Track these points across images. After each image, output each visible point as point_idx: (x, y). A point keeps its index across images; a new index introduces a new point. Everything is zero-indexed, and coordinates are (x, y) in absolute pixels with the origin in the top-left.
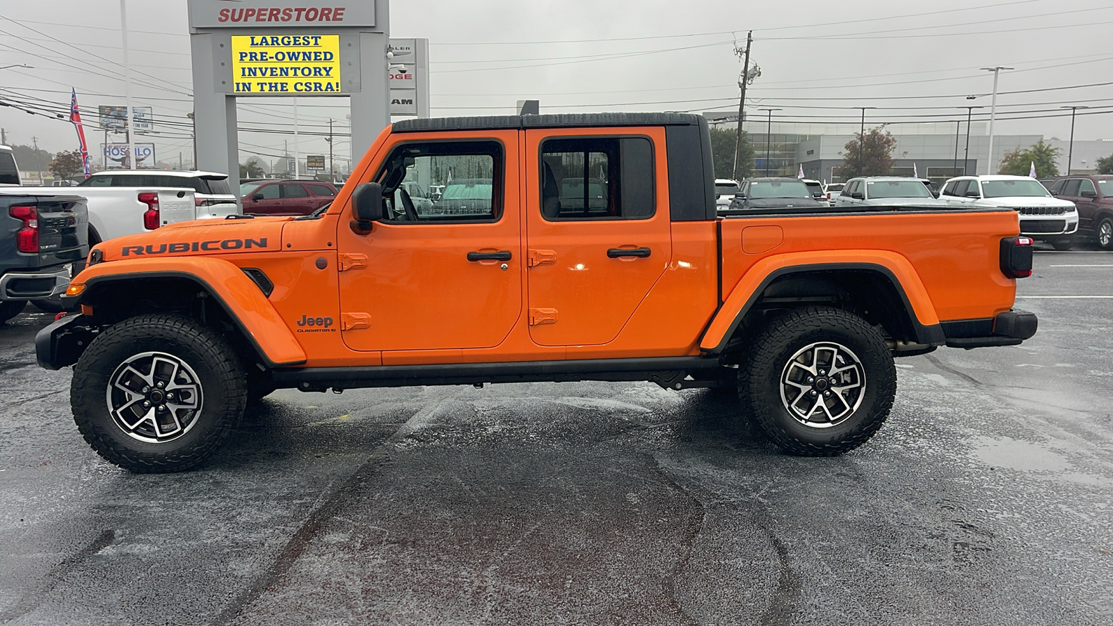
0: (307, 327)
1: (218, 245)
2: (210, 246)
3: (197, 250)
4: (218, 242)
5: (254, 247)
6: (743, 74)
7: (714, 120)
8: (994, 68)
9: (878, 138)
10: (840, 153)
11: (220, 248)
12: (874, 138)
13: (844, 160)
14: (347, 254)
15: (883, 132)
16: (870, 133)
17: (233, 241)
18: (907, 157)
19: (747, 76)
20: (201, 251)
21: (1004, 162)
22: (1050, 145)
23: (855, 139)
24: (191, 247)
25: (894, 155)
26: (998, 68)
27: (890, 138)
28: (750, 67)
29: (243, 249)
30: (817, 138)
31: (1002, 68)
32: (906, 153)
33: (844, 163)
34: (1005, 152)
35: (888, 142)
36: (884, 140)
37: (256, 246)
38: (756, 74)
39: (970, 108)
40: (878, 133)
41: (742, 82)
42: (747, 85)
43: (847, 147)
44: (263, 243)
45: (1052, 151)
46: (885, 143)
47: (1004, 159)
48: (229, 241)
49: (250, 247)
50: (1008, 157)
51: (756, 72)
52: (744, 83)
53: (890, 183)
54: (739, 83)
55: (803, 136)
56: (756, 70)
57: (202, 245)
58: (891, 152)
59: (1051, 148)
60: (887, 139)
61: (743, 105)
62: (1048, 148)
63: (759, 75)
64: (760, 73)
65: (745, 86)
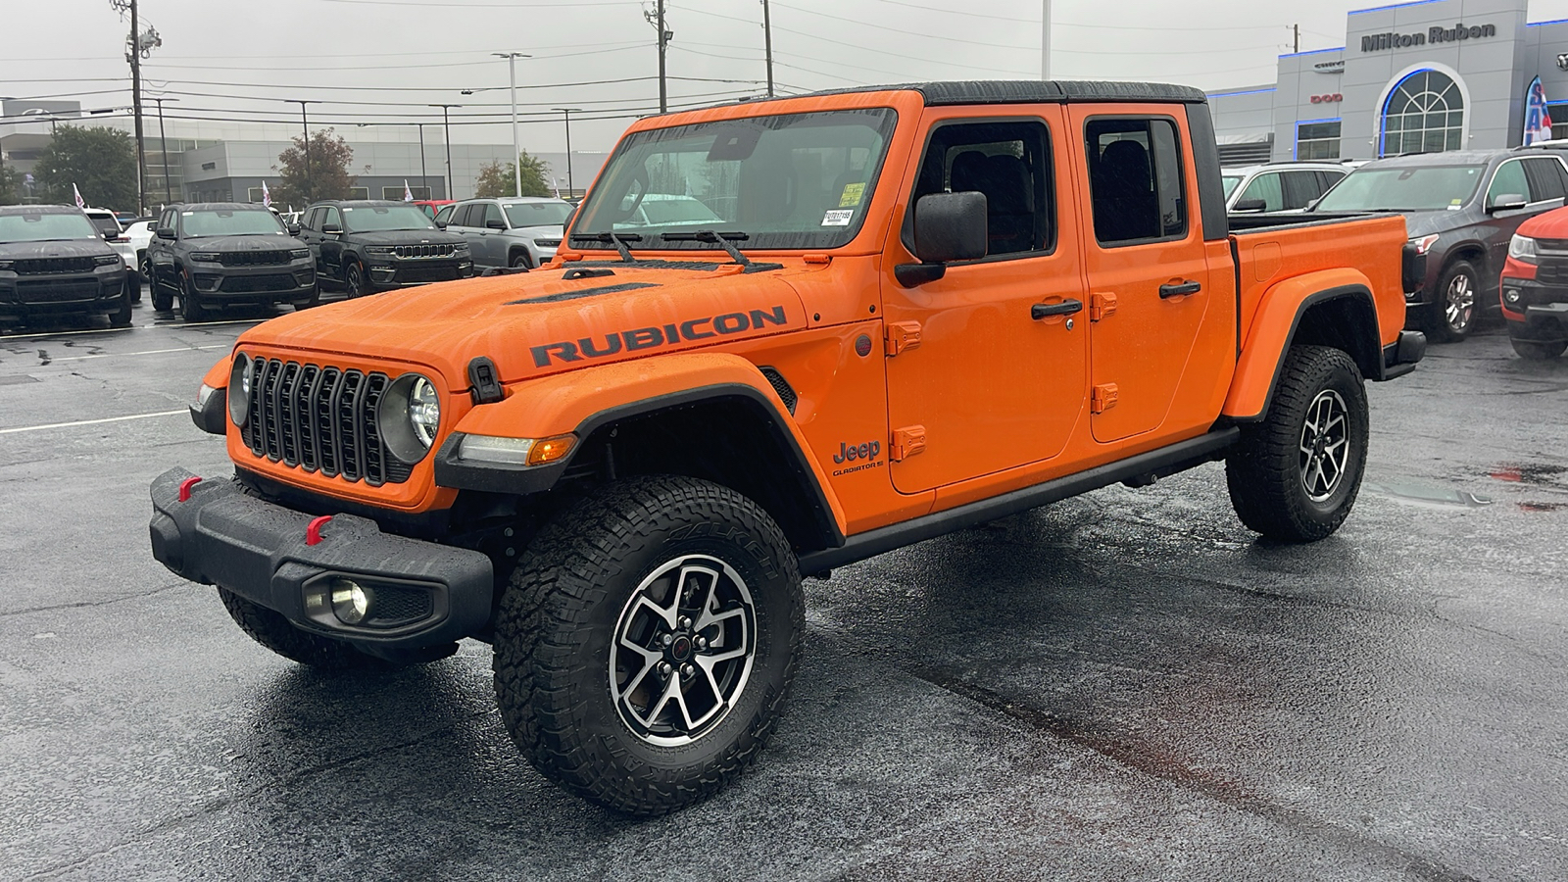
0: (847, 465)
1: (710, 327)
2: (697, 329)
3: (679, 341)
4: (708, 320)
5: (769, 327)
6: (131, 41)
7: (92, 113)
8: (508, 53)
9: (328, 147)
10: (274, 167)
11: (716, 332)
12: (321, 146)
13: (282, 177)
14: (900, 324)
15: (334, 138)
16: (314, 139)
17: (731, 316)
18: (371, 174)
19: (138, 45)
20: (684, 343)
21: (480, 180)
22: (536, 158)
23: (294, 147)
24: (664, 334)
25: (352, 169)
26: (513, 55)
27: (343, 145)
28: (141, 30)
29: (751, 331)
30: (218, 145)
31: (518, 55)
32: (368, 167)
33: (282, 182)
34: (480, 167)
35: (341, 151)
36: (336, 148)
37: (771, 323)
38: (152, 42)
39: (445, 107)
40: (325, 139)
41: (131, 54)
42: (140, 59)
43: (283, 158)
44: (779, 316)
45: (539, 165)
46: (337, 152)
47: (481, 176)
48: (725, 317)
49: (762, 326)
50: (485, 173)
51: (153, 39)
52: (135, 56)
53: (534, 205)
54: (127, 55)
55: (187, 141)
56: (153, 36)
57: (683, 327)
58: (347, 166)
59: (538, 161)
60: (339, 147)
61: (139, 90)
62: (534, 161)
63: (159, 44)
64: (160, 41)
65: (137, 61)
